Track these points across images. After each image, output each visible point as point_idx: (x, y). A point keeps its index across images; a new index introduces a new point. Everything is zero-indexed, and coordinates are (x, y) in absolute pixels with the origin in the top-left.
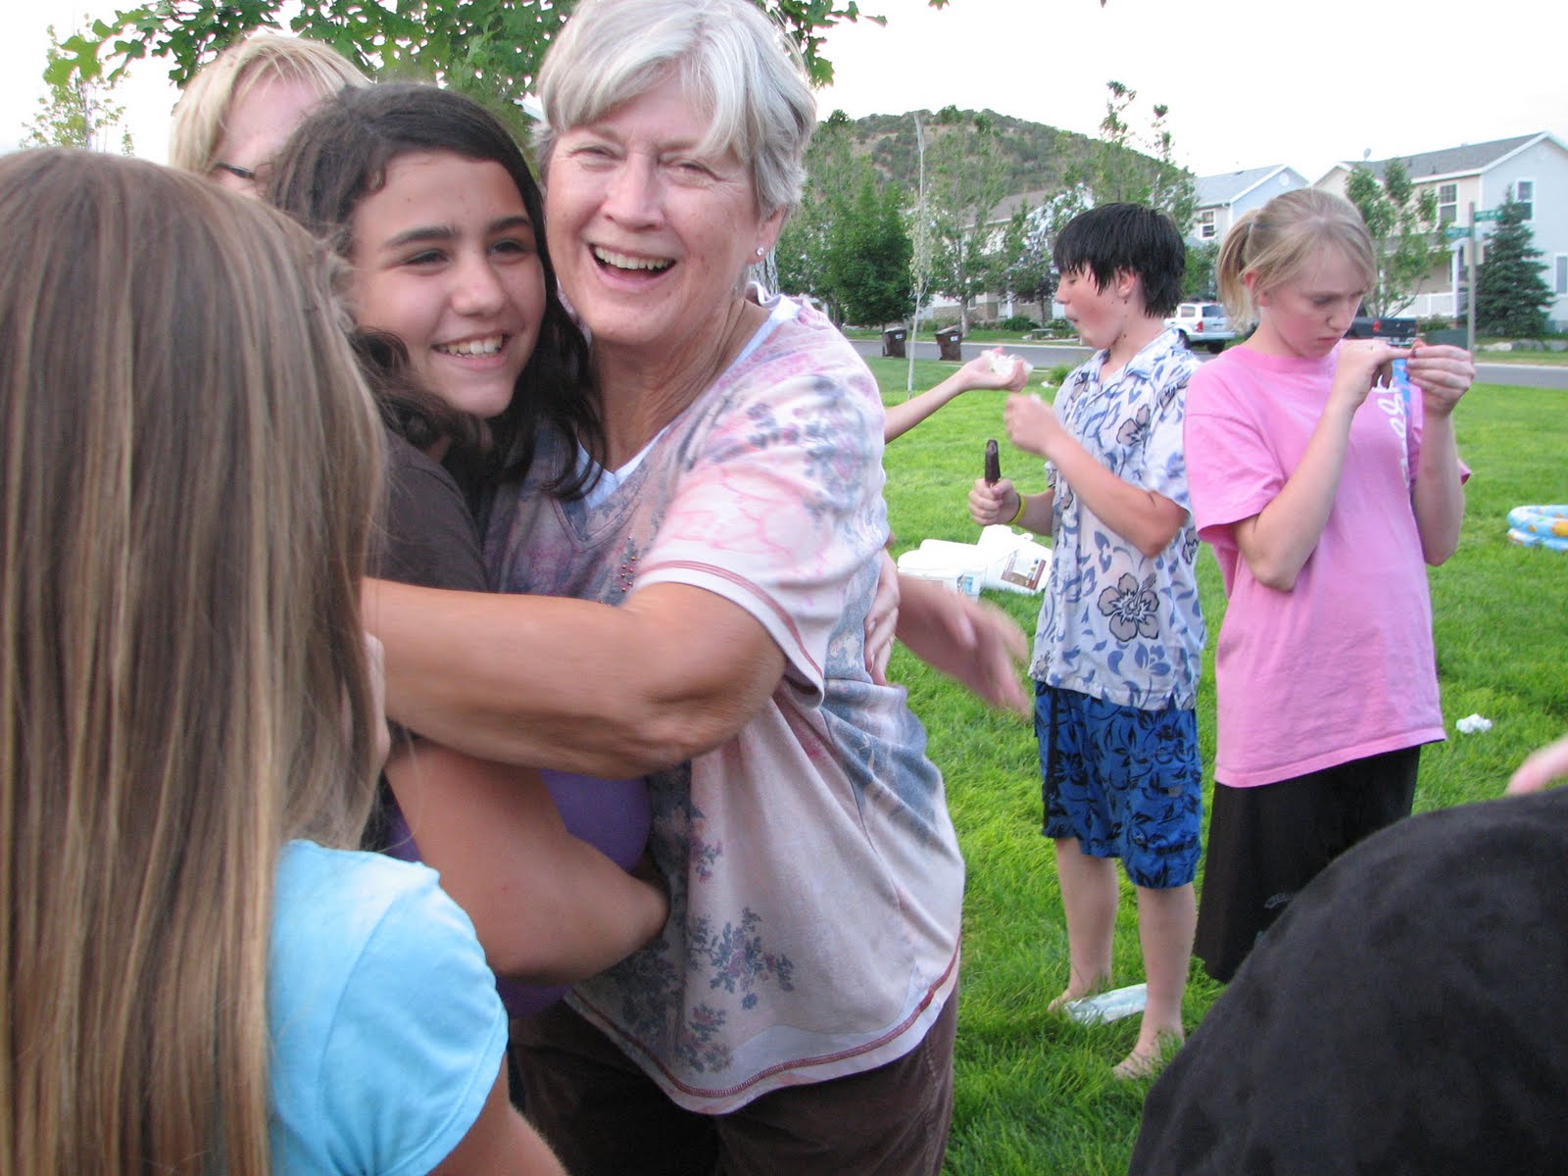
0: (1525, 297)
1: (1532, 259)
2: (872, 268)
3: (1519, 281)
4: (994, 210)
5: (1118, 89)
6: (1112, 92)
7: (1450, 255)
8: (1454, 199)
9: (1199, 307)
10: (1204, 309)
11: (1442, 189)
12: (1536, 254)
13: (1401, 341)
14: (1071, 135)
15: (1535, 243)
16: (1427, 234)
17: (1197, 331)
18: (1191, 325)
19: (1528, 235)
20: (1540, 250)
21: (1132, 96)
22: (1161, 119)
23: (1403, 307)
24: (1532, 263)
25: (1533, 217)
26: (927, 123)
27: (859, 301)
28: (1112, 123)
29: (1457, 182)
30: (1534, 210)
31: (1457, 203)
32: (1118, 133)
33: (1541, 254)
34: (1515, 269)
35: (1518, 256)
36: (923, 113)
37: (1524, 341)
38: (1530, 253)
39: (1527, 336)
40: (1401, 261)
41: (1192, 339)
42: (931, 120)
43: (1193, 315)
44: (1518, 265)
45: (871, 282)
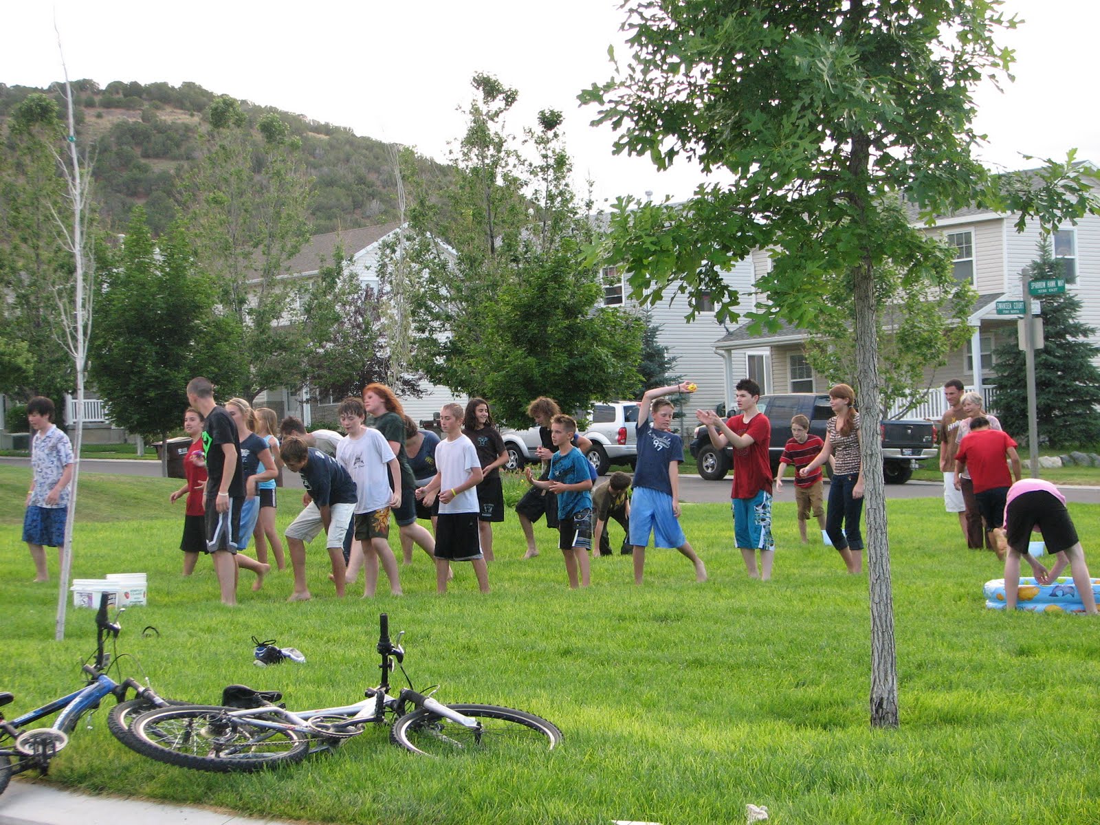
0: (1076, 392)
1: (1081, 339)
2: (150, 350)
3: (1066, 369)
4: (293, 260)
5: (489, 88)
6: (480, 94)
7: (968, 330)
8: (969, 254)
9: (619, 407)
10: (626, 409)
11: (951, 237)
12: (1085, 332)
13: (913, 454)
14: (326, 129)
15: (1083, 317)
16: (940, 303)
17: (619, 442)
18: (608, 434)
19: (1073, 305)
20: (1092, 326)
21: (510, 98)
22: (550, 134)
23: (912, 406)
24: (1082, 344)
25: (1078, 280)
26: (90, 104)
27: (130, 397)
28: (478, 137)
29: (971, 229)
30: (1078, 270)
31: (973, 258)
32: (491, 151)
33: (1093, 331)
34: (1059, 353)
35: (1061, 335)
36: (83, 86)
37: (1077, 454)
38: (1079, 330)
39: (1082, 447)
40: (908, 341)
41: (610, 454)
42: (97, 99)
43: (613, 420)
44: (1061, 346)
45: (150, 369)
